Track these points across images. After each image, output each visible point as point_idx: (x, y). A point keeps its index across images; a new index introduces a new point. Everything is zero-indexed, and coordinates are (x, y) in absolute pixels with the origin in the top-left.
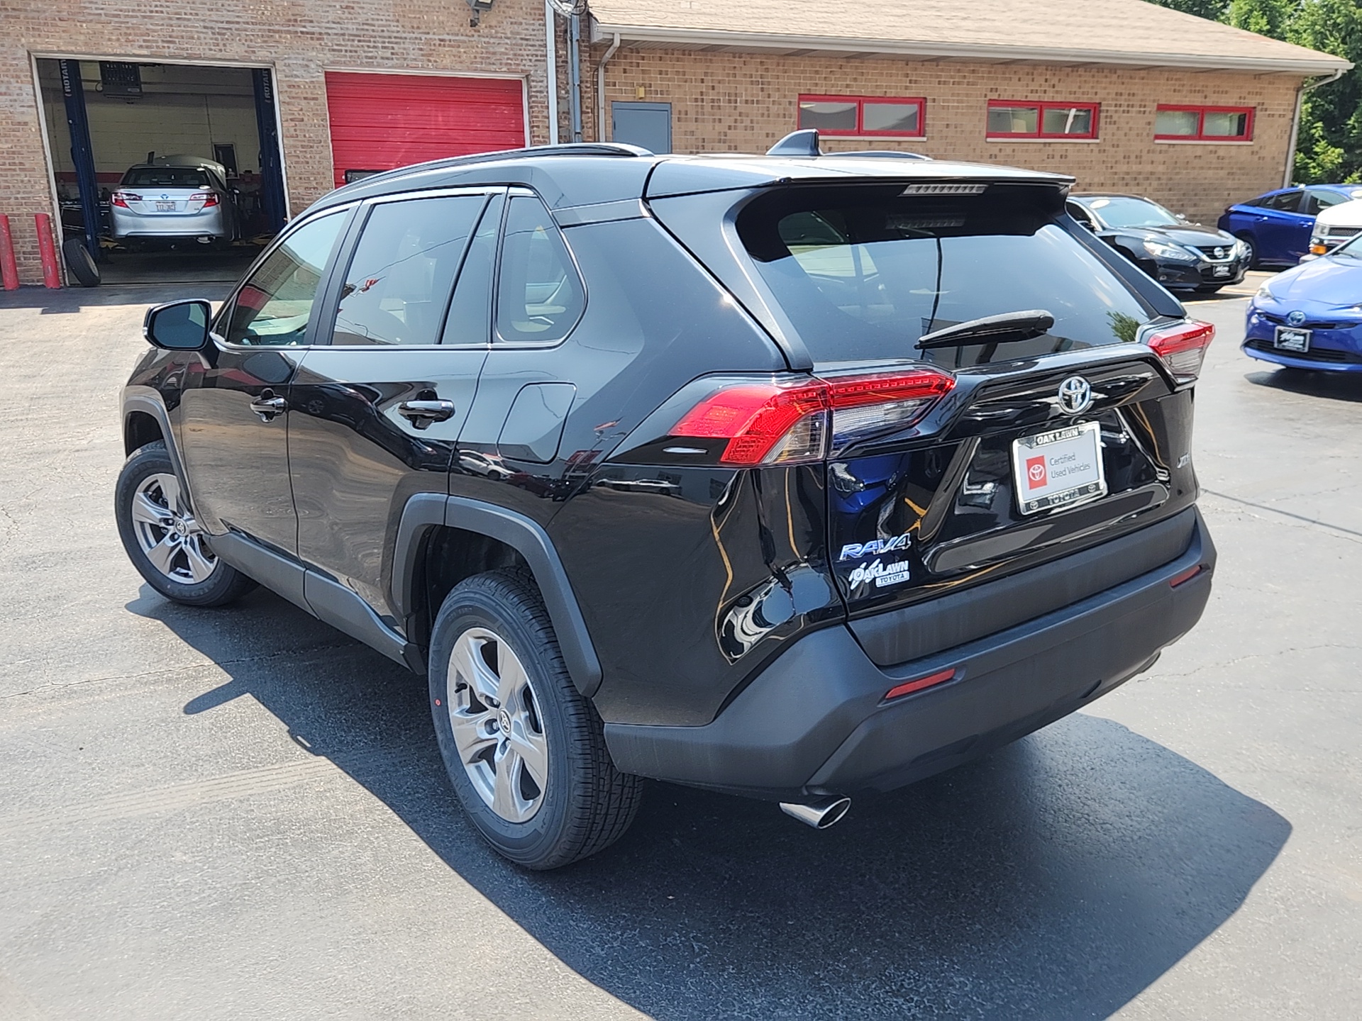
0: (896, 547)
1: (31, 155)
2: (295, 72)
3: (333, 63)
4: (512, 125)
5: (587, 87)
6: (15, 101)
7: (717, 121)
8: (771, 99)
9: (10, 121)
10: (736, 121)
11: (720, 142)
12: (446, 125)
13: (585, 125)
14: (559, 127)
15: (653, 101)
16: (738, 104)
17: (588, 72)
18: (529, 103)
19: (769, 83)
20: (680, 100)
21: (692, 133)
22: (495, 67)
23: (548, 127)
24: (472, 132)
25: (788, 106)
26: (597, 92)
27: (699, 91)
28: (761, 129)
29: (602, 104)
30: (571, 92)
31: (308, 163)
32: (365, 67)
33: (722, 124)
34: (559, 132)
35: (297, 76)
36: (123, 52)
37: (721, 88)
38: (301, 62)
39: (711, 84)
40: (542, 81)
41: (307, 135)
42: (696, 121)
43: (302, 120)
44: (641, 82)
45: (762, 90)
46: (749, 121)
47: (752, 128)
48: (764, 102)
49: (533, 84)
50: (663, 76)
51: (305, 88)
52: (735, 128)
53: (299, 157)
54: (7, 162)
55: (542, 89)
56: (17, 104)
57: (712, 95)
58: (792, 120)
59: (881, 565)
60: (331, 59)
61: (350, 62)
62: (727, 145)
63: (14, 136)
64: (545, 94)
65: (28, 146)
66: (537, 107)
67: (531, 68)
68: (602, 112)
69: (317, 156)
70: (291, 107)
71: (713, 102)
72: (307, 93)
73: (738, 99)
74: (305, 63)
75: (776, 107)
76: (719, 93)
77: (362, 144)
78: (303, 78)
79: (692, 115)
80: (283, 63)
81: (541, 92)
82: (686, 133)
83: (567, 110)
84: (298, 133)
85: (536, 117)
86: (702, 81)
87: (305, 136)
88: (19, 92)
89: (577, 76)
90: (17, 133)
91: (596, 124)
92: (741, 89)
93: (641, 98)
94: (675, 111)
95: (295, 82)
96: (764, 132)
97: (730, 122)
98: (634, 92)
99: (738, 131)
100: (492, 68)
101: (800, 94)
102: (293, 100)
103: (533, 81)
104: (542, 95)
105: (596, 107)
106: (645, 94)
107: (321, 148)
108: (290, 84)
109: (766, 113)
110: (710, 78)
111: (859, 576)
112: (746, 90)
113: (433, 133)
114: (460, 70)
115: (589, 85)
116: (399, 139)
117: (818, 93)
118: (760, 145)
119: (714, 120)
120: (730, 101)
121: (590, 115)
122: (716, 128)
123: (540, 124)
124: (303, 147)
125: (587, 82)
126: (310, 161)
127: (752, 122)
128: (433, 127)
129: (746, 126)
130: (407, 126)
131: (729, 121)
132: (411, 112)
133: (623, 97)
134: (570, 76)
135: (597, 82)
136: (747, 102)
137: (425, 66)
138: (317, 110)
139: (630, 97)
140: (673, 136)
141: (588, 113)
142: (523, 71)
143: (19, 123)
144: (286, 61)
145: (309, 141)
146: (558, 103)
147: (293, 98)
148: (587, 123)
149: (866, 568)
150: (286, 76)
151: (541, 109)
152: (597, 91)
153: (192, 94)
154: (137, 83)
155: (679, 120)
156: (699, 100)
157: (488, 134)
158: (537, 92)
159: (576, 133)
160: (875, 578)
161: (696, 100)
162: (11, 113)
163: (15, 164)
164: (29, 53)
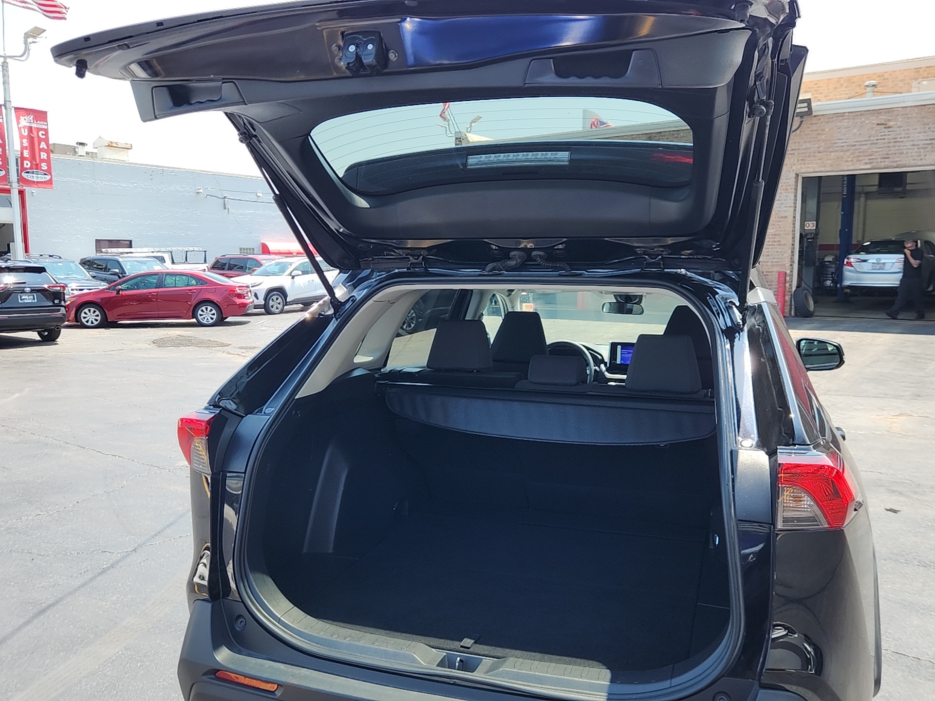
1: (785, 236)
6: (782, 204)
9: (777, 216)
56: (783, 206)
63: (778, 225)
65: (784, 231)
162: (779, 211)
163: (775, 242)
164: (797, 175)
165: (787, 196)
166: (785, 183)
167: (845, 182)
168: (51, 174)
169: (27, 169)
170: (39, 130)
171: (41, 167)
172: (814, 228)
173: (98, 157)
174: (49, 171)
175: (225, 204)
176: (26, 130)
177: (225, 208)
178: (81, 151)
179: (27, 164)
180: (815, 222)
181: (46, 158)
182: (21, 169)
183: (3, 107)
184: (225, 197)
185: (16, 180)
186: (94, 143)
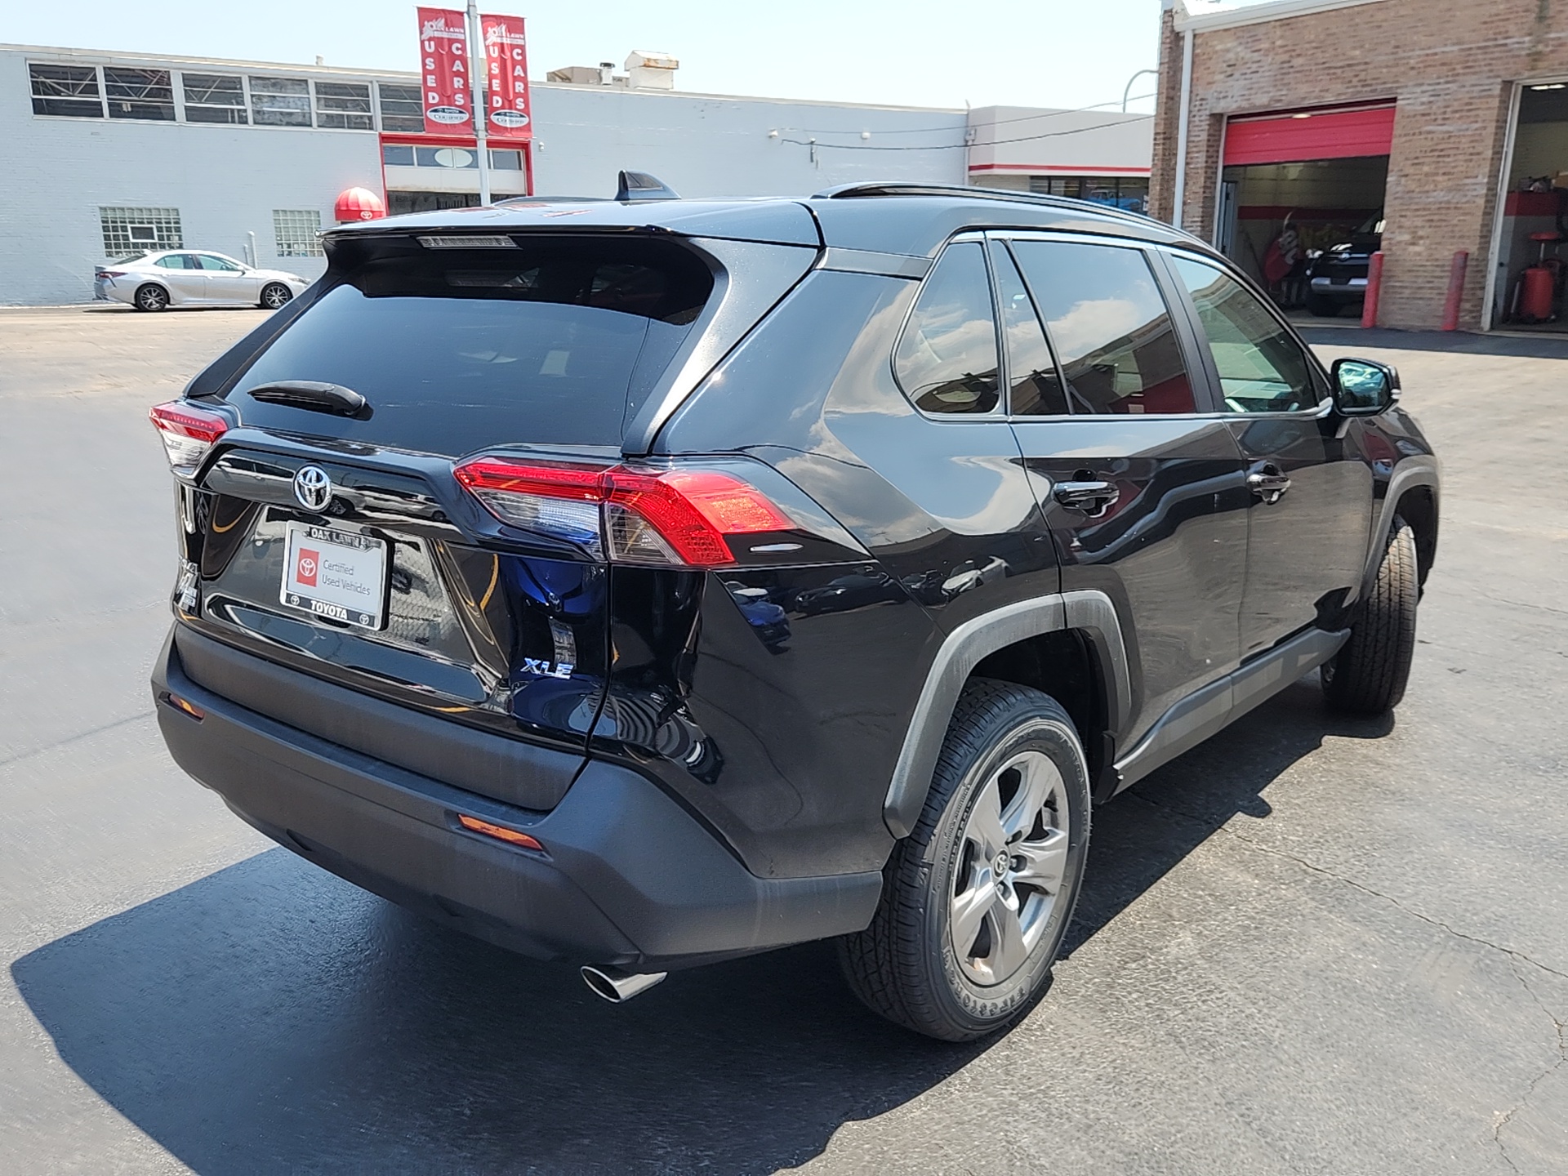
168: (529, 116)
169: (497, 109)
170: (513, 47)
171: (516, 105)
173: (631, 86)
174: (526, 112)
175: (812, 154)
176: (496, 49)
177: (812, 161)
178: (608, 76)
179: (497, 101)
181: (522, 91)
182: (489, 110)
183: (466, 15)
184: (812, 143)
185: (484, 126)
186: (625, 63)
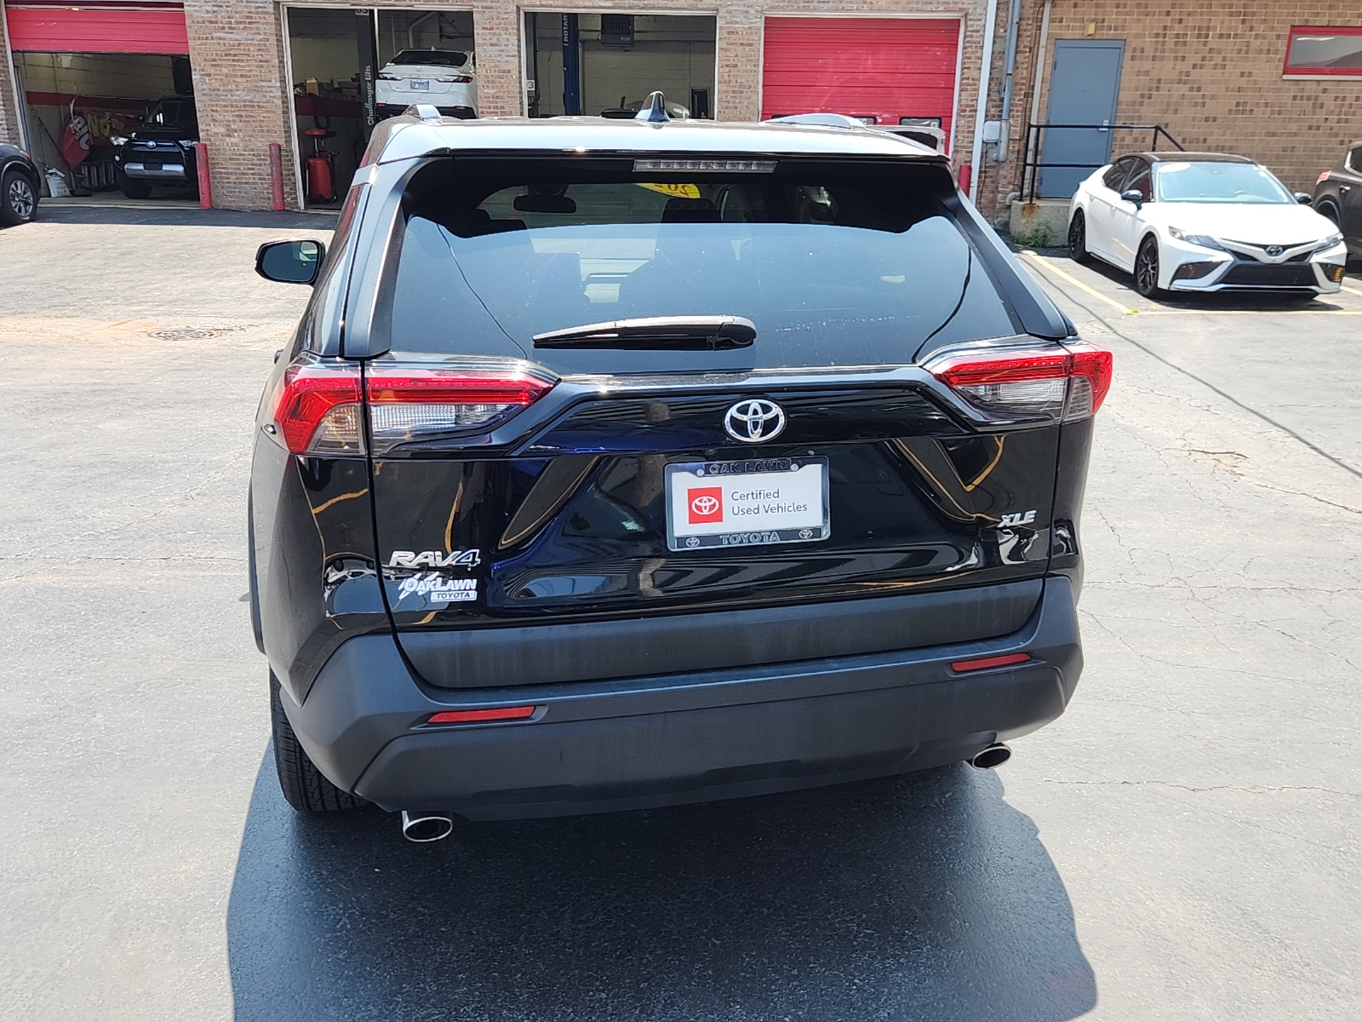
0: (458, 562)
1: (510, 100)
2: (735, 19)
3: (772, 8)
4: (944, 67)
5: (1028, 25)
6: (503, 51)
7: (1180, 59)
8: (1253, 33)
9: (497, 69)
10: (1203, 59)
11: (1179, 83)
12: (874, 69)
13: (1020, 66)
14: (991, 68)
15: (1104, 37)
16: (1210, 39)
17: (1031, 7)
18: (964, 43)
19: (1253, 14)
20: (1137, 36)
21: (1147, 73)
22: (931, 6)
23: (980, 69)
24: (900, 75)
25: (1274, 40)
26: (1040, 30)
27: (1162, 25)
28: (1235, 67)
29: (1043, 42)
30: (1009, 31)
31: (736, 108)
32: (802, 11)
33: (1186, 62)
34: (991, 74)
35: (736, 23)
36: (591, 4)
37: (1190, 21)
38: (742, 8)
39: (1178, 17)
40: (980, 20)
41: (739, 81)
42: (1153, 60)
43: (736, 66)
44: (1093, 17)
45: (1244, 22)
46: (1221, 59)
47: (1224, 67)
48: (1243, 36)
49: (969, 23)
50: (1121, 10)
51: (742, 34)
52: (1202, 67)
53: (728, 102)
54: (492, 105)
55: (979, 28)
56: (504, 54)
57: (1178, 29)
58: (1278, 56)
59: (440, 580)
60: (770, 5)
61: (787, 6)
62: (1188, 86)
63: (500, 82)
64: (982, 33)
65: (508, 92)
66: (971, 47)
67: (970, 6)
68: (1042, 52)
69: (746, 102)
70: (727, 53)
71: (1178, 38)
72: (744, 39)
73: (1211, 33)
74: (746, 9)
75: (1258, 42)
76: (1187, 27)
77: (789, 89)
78: (742, 24)
79: (1149, 52)
80: (725, 10)
81: (978, 31)
82: (1138, 73)
83: (1002, 50)
84: (731, 78)
85: (970, 58)
86: (1168, 13)
87: (737, 82)
88: (507, 43)
89: (1016, 13)
90: (502, 80)
91: (1034, 65)
92: (1216, 21)
93: (1090, 35)
94: (1129, 49)
95: (735, 28)
96: (1239, 71)
97: (1196, 59)
98: (1084, 28)
99: (1204, 70)
100: (929, 7)
101: (1292, 26)
102: (730, 46)
103: (971, 20)
104: (978, 34)
105: (1036, 46)
106: (1096, 30)
107: (749, 93)
108: (729, 30)
109: (1244, 48)
110: (1178, 10)
111: (410, 586)
112: (1222, 22)
113: (861, 77)
114: (895, 11)
115: (1030, 22)
116: (826, 84)
117: (1317, 24)
118: (1231, 86)
119: (1176, 58)
120: (1199, 36)
121: (1027, 54)
122: (1177, 67)
123: (972, 66)
124: (734, 92)
125: (1029, 19)
126: (739, 106)
127: (1224, 59)
128: (862, 71)
129: (1216, 65)
130: (836, 70)
131: (1194, 59)
132: (843, 56)
133: (1068, 34)
134: (1010, 12)
135: (1042, 19)
136: (1221, 36)
137: (860, 8)
138: (751, 56)
139: (1077, 34)
140: (1123, 77)
141: (1025, 52)
142: (961, 10)
143: (504, 71)
144: (729, 8)
145: (740, 87)
146: (994, 42)
147: (731, 44)
148: (1022, 63)
149: (420, 579)
150: (727, 23)
151: (974, 49)
152: (1039, 28)
153: (678, 41)
154: (630, 33)
155: (1133, 58)
156: (1161, 36)
157: (917, 76)
158: (973, 31)
159: (1008, 74)
160: (430, 592)
161: (1157, 35)
162: (499, 62)
163: (497, 108)
164: (518, 8)
165: (508, 40)
166: (503, 19)
167: (565, 24)
172: (533, 89)
180: (533, 81)
